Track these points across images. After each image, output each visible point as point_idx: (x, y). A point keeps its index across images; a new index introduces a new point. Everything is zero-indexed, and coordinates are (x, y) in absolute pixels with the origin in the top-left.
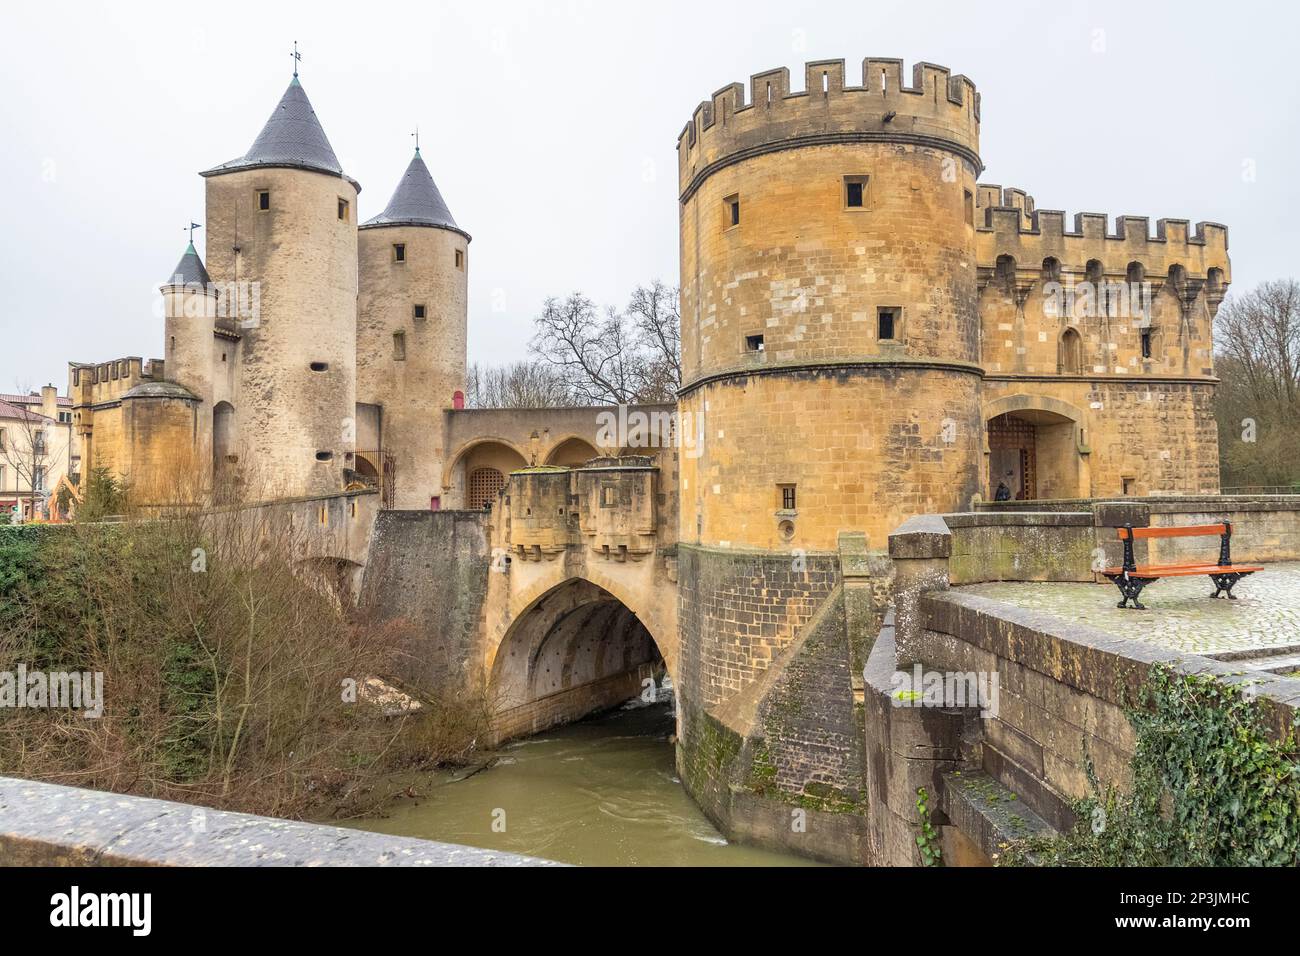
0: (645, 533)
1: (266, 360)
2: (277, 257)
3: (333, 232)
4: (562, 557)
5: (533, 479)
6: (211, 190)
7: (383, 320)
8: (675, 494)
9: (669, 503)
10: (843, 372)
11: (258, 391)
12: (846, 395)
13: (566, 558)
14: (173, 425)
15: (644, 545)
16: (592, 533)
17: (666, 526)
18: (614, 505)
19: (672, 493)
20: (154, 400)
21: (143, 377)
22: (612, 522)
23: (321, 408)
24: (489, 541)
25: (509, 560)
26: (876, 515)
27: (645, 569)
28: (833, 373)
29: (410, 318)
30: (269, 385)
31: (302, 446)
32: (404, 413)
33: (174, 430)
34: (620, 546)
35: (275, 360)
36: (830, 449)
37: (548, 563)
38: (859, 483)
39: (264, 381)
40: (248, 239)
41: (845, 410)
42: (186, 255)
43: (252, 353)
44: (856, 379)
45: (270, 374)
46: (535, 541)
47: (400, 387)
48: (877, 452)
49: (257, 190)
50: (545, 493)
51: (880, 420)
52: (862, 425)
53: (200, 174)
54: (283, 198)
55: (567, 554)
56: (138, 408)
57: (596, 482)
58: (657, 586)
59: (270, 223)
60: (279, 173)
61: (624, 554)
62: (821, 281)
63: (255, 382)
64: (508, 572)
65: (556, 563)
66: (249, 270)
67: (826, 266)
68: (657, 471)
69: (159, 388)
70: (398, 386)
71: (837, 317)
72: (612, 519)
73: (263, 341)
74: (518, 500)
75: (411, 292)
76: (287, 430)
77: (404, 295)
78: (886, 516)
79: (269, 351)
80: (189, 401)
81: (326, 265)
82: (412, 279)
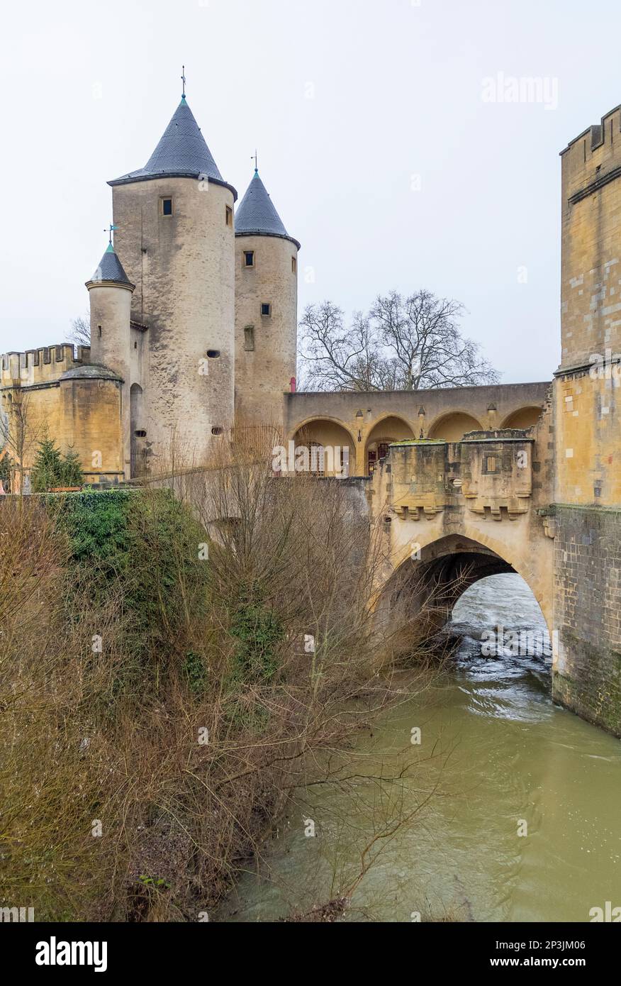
0: (524, 496)
1: (171, 347)
2: (180, 257)
4: (440, 517)
5: (417, 450)
6: (117, 198)
8: (551, 463)
9: (544, 469)
11: (165, 374)
13: (445, 517)
14: (107, 403)
15: (522, 506)
16: (473, 496)
17: (540, 490)
18: (497, 471)
19: (546, 461)
20: (92, 381)
21: (77, 361)
22: (494, 487)
23: (215, 390)
24: (370, 503)
25: (388, 520)
27: (520, 527)
29: (258, 315)
30: (174, 370)
31: (201, 422)
32: (253, 396)
33: (107, 407)
34: (500, 507)
35: (180, 348)
37: (428, 522)
39: (170, 366)
40: (152, 241)
42: (107, 252)
43: (158, 341)
45: (174, 360)
46: (419, 503)
47: (250, 373)
49: (162, 197)
50: (428, 462)
53: (107, 183)
54: (185, 205)
55: (445, 514)
56: (78, 388)
57: (478, 452)
58: (533, 541)
59: (173, 226)
60: (181, 182)
61: (504, 514)
63: (162, 366)
64: (388, 529)
65: (436, 522)
66: (155, 269)
68: (533, 442)
69: (94, 371)
70: (248, 372)
72: (494, 484)
73: (169, 331)
74: (402, 469)
75: (259, 293)
76: (189, 409)
77: (254, 296)
79: (173, 340)
80: (118, 382)
81: (218, 265)
82: (259, 282)
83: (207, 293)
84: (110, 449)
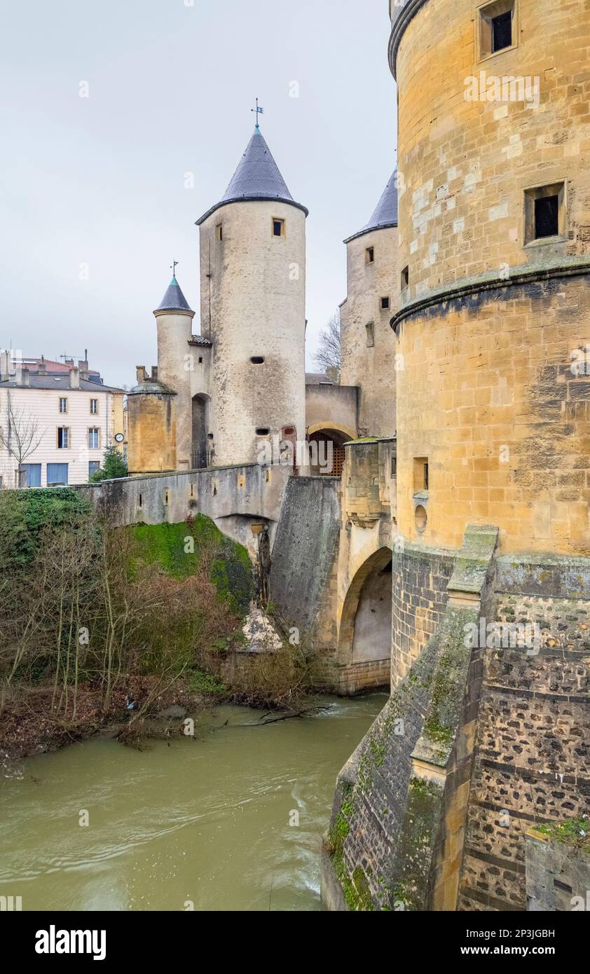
1: (222, 358)
2: (226, 276)
3: (268, 246)
7: (360, 315)
10: (475, 297)
11: (219, 383)
12: (478, 331)
13: (380, 527)
14: (149, 413)
16: (388, 504)
20: (136, 396)
21: (146, 380)
23: (259, 393)
24: (340, 506)
25: (351, 525)
26: (514, 503)
28: (464, 303)
29: (377, 310)
30: (224, 379)
31: (245, 424)
32: (374, 392)
33: (150, 417)
35: (227, 358)
36: (458, 409)
37: (371, 531)
38: (492, 456)
39: (222, 375)
40: (214, 266)
41: (477, 353)
42: (170, 286)
43: (216, 354)
44: (491, 305)
45: (224, 370)
47: (371, 369)
48: (518, 409)
49: (218, 226)
50: (361, 463)
51: (524, 362)
52: (498, 372)
53: (197, 223)
54: (230, 228)
55: (380, 523)
57: (389, 452)
59: (222, 249)
60: (227, 209)
62: (453, 174)
63: (218, 377)
64: (349, 536)
65: (375, 532)
66: (214, 291)
67: (459, 151)
69: (142, 387)
70: (370, 369)
71: (471, 220)
73: (221, 344)
75: (378, 287)
76: (234, 413)
77: (372, 291)
78: (530, 505)
79: (223, 352)
80: (160, 395)
81: (262, 276)
82: (378, 276)
83: (250, 305)
84: (153, 451)
